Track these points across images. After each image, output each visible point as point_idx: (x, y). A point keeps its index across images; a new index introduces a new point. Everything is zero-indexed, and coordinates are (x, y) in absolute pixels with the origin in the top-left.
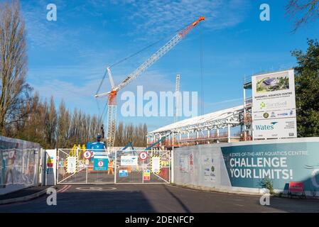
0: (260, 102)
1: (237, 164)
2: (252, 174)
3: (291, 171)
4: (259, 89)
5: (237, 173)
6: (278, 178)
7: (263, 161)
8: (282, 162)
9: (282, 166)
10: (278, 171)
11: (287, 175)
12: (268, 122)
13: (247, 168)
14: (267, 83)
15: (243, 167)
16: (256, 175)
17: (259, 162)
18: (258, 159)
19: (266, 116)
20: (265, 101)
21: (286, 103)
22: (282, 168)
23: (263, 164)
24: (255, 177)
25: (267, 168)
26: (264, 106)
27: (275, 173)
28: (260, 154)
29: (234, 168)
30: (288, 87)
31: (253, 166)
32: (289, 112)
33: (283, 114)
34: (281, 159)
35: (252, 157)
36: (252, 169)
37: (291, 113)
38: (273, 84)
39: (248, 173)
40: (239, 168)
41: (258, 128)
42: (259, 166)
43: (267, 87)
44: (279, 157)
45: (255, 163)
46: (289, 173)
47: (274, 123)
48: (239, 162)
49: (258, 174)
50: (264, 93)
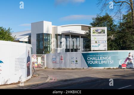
0: (94, 37)
1: (91, 59)
2: (98, 62)
3: (113, 61)
4: (94, 33)
5: (91, 62)
6: (108, 63)
7: (102, 58)
8: (110, 58)
9: (110, 59)
10: (108, 61)
11: (111, 62)
12: (97, 45)
13: (95, 60)
14: (97, 31)
15: (94, 60)
16: (100, 63)
17: (101, 58)
18: (101, 57)
19: (96, 42)
20: (96, 37)
21: (103, 38)
22: (110, 60)
23: (102, 59)
24: (99, 63)
25: (104, 60)
26: (95, 39)
27: (107, 62)
28: (101, 56)
29: (90, 60)
30: (105, 33)
31: (98, 59)
32: (105, 41)
33: (103, 42)
34: (109, 57)
35: (98, 56)
36: (98, 61)
37: (105, 42)
38: (99, 31)
39: (96, 62)
40: (92, 61)
41: (93, 46)
42: (101, 59)
43: (97, 32)
44: (109, 56)
45: (99, 58)
46: (112, 61)
47: (99, 45)
48: (92, 58)
49: (100, 62)
50: (95, 34)
